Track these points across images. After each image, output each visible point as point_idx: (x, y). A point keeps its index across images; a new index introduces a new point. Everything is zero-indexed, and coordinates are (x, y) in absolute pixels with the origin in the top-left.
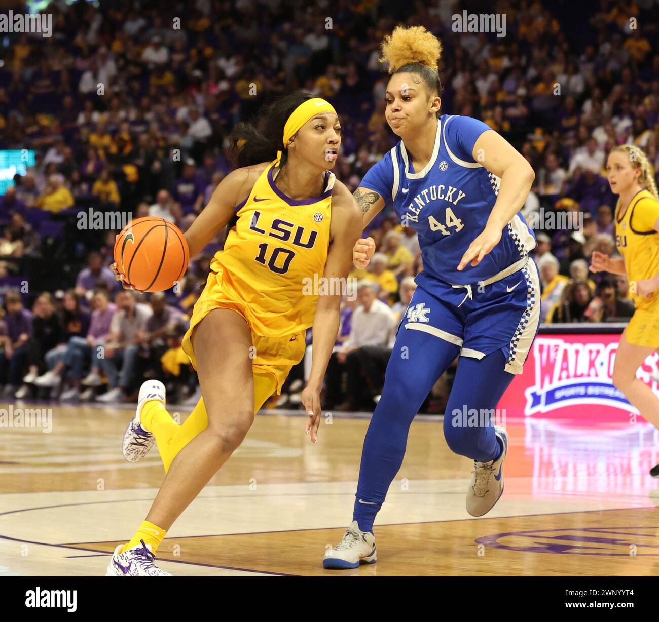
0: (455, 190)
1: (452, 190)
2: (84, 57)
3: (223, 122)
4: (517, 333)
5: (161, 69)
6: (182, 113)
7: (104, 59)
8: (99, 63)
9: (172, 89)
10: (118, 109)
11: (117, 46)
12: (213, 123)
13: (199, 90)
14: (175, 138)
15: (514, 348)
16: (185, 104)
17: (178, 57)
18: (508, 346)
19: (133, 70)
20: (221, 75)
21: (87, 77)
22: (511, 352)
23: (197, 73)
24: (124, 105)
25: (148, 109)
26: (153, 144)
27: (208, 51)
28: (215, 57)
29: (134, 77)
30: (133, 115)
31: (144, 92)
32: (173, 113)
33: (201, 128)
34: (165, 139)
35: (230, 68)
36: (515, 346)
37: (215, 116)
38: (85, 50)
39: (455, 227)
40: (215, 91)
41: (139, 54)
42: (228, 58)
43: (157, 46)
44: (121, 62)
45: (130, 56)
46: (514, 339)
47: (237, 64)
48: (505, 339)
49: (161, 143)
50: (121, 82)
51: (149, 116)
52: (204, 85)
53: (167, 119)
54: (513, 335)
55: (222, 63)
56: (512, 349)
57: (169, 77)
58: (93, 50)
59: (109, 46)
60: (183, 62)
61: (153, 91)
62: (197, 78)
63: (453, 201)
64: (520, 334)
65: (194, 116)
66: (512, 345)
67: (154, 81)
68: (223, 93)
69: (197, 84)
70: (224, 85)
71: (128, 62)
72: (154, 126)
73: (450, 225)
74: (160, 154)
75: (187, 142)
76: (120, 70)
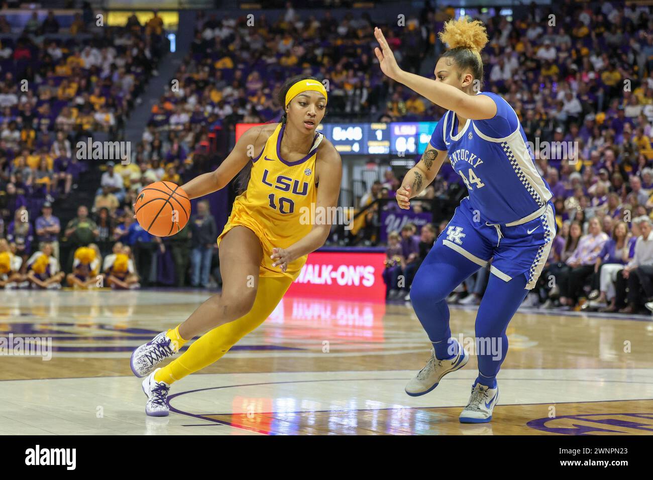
0: (475, 156)
1: (473, 156)
2: (495, 55)
3: (590, 102)
4: (535, 261)
5: (548, 64)
6: (561, 95)
7: (509, 57)
8: (506, 60)
9: (555, 78)
10: (516, 92)
11: (520, 47)
12: (582, 102)
13: (575, 79)
14: (553, 113)
15: (533, 272)
16: (564, 89)
17: (563, 55)
18: (529, 271)
19: (530, 64)
20: (592, 68)
21: (496, 69)
22: (531, 275)
23: (574, 67)
24: (520, 89)
25: (537, 92)
26: (537, 117)
27: (585, 51)
28: (588, 56)
29: (531, 70)
30: (526, 97)
31: (535, 80)
32: (554, 95)
33: (574, 106)
34: (547, 114)
35: (599, 63)
36: (534, 270)
37: (585, 98)
38: (497, 51)
39: (476, 184)
40: (586, 80)
41: (535, 53)
42: (598, 55)
43: (548, 47)
44: (522, 59)
45: (528, 54)
46: (533, 265)
47: (604, 60)
48: (527, 266)
49: (544, 117)
50: (520, 72)
51: (538, 97)
52: (578, 75)
53: (550, 100)
54: (532, 262)
55: (594, 59)
56: (532, 273)
57: (554, 69)
58: (502, 50)
59: (514, 48)
60: (566, 59)
61: (541, 79)
62: (573, 70)
63: (473, 165)
64: (538, 261)
65: (569, 98)
66: (531, 270)
67: (544, 72)
68: (591, 80)
69: (573, 74)
70: (592, 75)
71: (527, 59)
72: (539, 105)
73: (472, 181)
74: (542, 124)
75: (562, 116)
76: (521, 64)
